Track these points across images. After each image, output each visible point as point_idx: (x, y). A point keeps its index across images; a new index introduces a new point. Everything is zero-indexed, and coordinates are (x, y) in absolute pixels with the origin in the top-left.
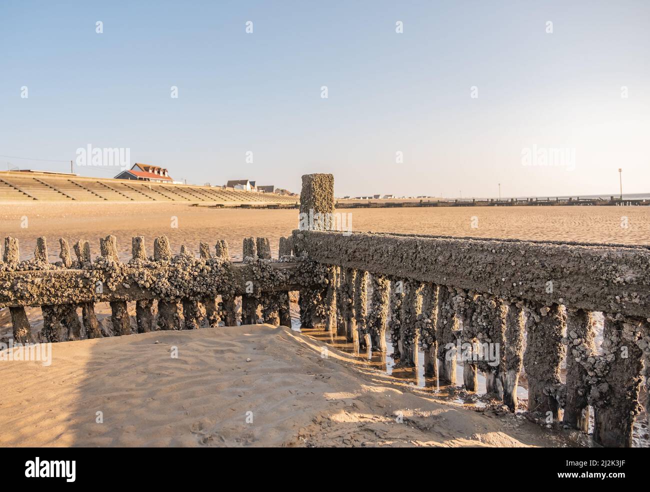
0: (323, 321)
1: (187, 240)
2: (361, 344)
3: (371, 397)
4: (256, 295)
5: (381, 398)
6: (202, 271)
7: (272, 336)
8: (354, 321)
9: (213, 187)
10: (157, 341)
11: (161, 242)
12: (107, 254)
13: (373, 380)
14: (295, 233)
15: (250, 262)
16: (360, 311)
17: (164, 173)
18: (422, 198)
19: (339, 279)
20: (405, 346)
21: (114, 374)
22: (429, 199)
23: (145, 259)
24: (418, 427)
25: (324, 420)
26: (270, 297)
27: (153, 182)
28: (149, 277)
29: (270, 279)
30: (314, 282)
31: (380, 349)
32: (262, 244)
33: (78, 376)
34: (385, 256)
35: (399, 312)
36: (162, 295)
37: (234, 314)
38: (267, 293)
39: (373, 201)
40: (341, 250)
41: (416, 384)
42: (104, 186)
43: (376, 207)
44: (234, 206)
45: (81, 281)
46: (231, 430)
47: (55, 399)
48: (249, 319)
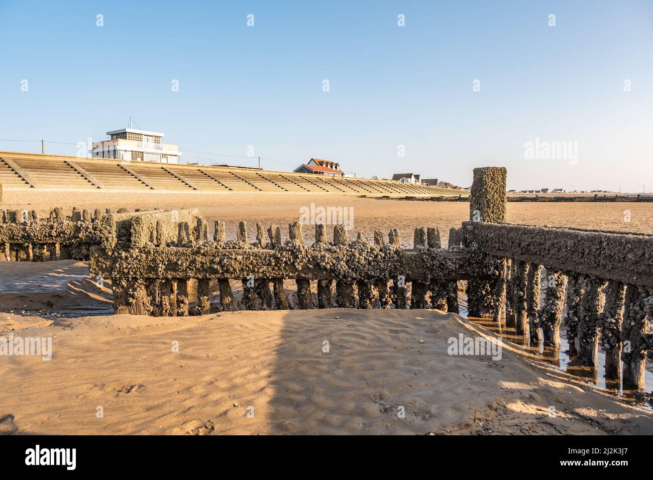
0: (491, 311)
1: (358, 228)
2: (532, 338)
3: (549, 391)
4: (426, 281)
5: (560, 393)
6: (376, 256)
7: (443, 322)
8: (525, 314)
9: (380, 180)
10: (337, 317)
11: (340, 229)
12: (295, 238)
13: (548, 374)
14: (465, 224)
15: (420, 250)
16: (532, 305)
17: (336, 167)
18: (597, 193)
19: (510, 271)
20: (582, 344)
21: (304, 342)
22: (605, 194)
23: (326, 244)
24: (603, 428)
25: (499, 407)
26: (439, 284)
27: (327, 176)
28: (330, 260)
29: (440, 267)
30: (483, 272)
31: (554, 344)
32: (433, 235)
33: (274, 340)
34: (564, 250)
35: (576, 308)
36: (341, 276)
37: (404, 299)
38: (436, 280)
39: (541, 194)
40: (513, 242)
41: (595, 383)
42: (285, 179)
43: (544, 201)
44: (399, 197)
45: (273, 260)
46: (409, 404)
47: (258, 357)
48: (418, 303)
